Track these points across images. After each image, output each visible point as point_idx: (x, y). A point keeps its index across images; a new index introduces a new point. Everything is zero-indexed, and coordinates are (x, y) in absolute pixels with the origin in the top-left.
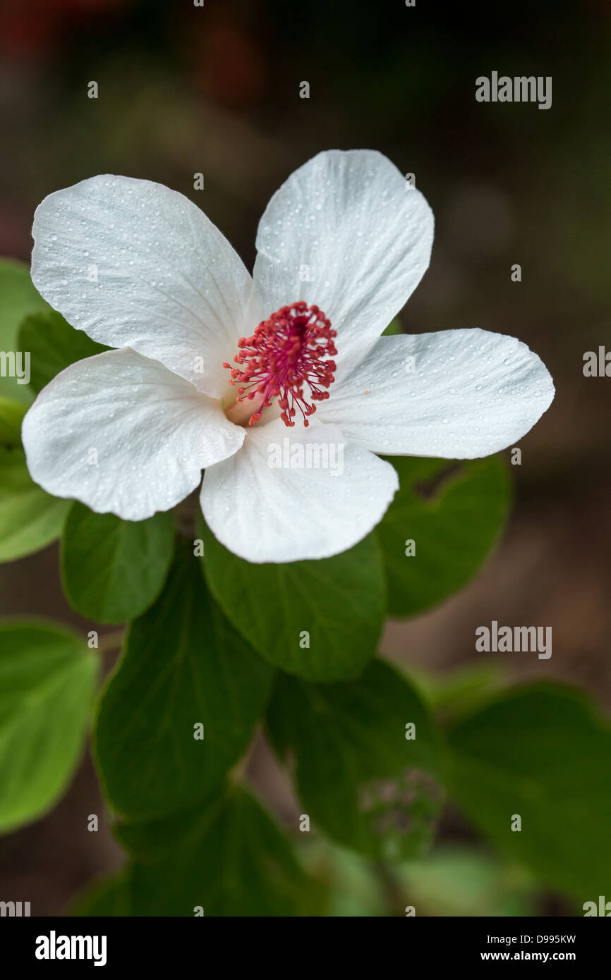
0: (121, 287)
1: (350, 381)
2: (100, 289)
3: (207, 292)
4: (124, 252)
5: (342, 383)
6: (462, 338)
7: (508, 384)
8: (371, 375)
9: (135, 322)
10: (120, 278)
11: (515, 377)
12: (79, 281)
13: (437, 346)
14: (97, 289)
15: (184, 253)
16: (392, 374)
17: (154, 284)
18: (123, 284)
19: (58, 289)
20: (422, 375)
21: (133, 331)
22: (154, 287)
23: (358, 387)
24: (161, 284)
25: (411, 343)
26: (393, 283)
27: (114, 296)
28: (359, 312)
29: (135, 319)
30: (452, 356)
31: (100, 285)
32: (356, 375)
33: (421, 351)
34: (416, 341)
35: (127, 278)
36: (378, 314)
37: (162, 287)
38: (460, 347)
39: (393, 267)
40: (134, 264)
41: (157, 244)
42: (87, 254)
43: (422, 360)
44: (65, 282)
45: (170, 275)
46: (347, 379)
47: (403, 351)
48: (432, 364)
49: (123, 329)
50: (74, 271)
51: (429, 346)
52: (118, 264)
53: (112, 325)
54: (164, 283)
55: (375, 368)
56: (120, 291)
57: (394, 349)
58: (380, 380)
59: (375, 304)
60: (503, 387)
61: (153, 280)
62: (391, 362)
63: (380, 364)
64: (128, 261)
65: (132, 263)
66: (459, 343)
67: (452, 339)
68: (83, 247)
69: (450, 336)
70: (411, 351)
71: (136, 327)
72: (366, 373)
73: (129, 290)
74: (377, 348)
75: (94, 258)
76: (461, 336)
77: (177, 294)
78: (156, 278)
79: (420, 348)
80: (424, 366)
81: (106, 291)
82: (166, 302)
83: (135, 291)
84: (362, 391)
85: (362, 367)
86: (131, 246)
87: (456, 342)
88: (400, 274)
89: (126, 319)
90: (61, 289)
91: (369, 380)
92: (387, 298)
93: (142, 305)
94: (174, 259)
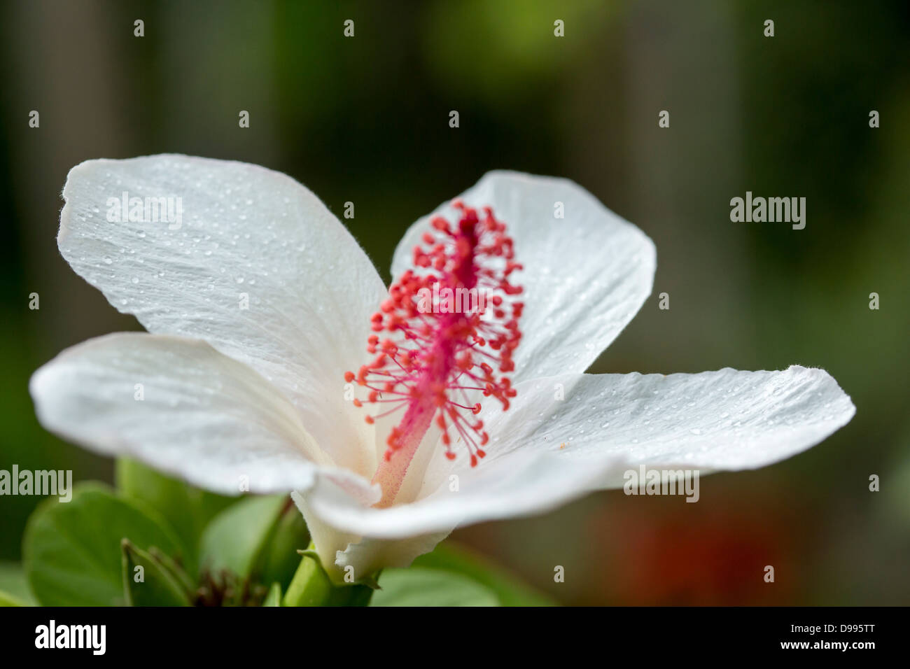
0: (192, 279)
1: (535, 436)
2: (159, 277)
3: (321, 308)
4: (198, 241)
5: (523, 439)
6: (705, 382)
7: (782, 413)
8: (570, 426)
9: (211, 322)
10: (191, 268)
11: (791, 404)
12: (130, 263)
13: (669, 392)
14: (156, 277)
15: (288, 252)
16: (601, 426)
17: (241, 281)
18: (194, 276)
19: (98, 266)
20: (647, 423)
21: (209, 332)
22: (241, 284)
23: (549, 442)
24: (252, 282)
25: (629, 384)
26: (599, 318)
27: (181, 289)
28: (547, 355)
29: (211, 319)
30: (691, 401)
31: (159, 272)
32: (546, 428)
33: (645, 396)
34: (636, 382)
35: (201, 269)
36: (575, 355)
37: (253, 286)
38: (702, 392)
39: (597, 301)
40: (213, 255)
41: (248, 236)
42: (143, 236)
43: (647, 408)
44: (109, 261)
45: (266, 274)
46: (532, 433)
47: (616, 396)
48: (661, 412)
49: (191, 326)
50: (123, 251)
51: (656, 392)
52: (188, 252)
53: (177, 319)
54: (257, 282)
55: (574, 418)
56: (189, 284)
57: (602, 394)
58: (582, 432)
59: (572, 344)
60: (773, 417)
61: (241, 276)
62: (598, 411)
63: (583, 412)
64: (204, 251)
65: (209, 253)
66: (701, 388)
67: (689, 384)
68: (138, 227)
69: (686, 381)
70: (629, 394)
71: (213, 329)
72: (560, 426)
73: (203, 284)
74: (577, 392)
75: (153, 241)
76: (703, 380)
77: (275, 299)
78: (244, 275)
79: (642, 392)
80: (650, 413)
81: (170, 282)
82: (259, 306)
83: (213, 286)
84: (558, 445)
85: (554, 418)
86: (209, 235)
87: (695, 387)
88: (609, 307)
89: (198, 315)
90: (102, 267)
91: (566, 433)
92: (591, 335)
93: (224, 303)
94: (272, 258)
